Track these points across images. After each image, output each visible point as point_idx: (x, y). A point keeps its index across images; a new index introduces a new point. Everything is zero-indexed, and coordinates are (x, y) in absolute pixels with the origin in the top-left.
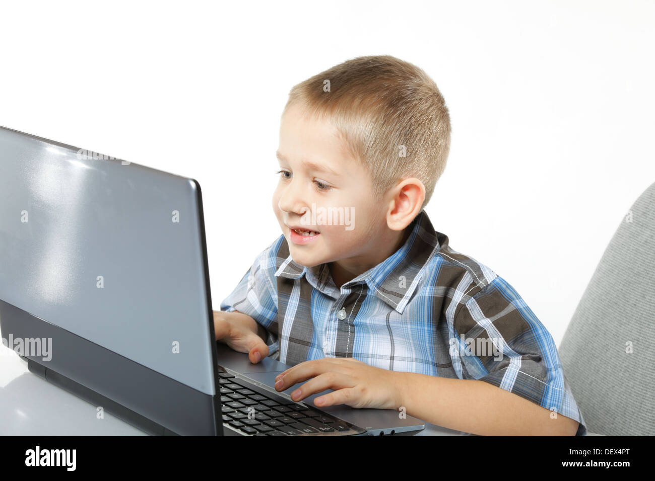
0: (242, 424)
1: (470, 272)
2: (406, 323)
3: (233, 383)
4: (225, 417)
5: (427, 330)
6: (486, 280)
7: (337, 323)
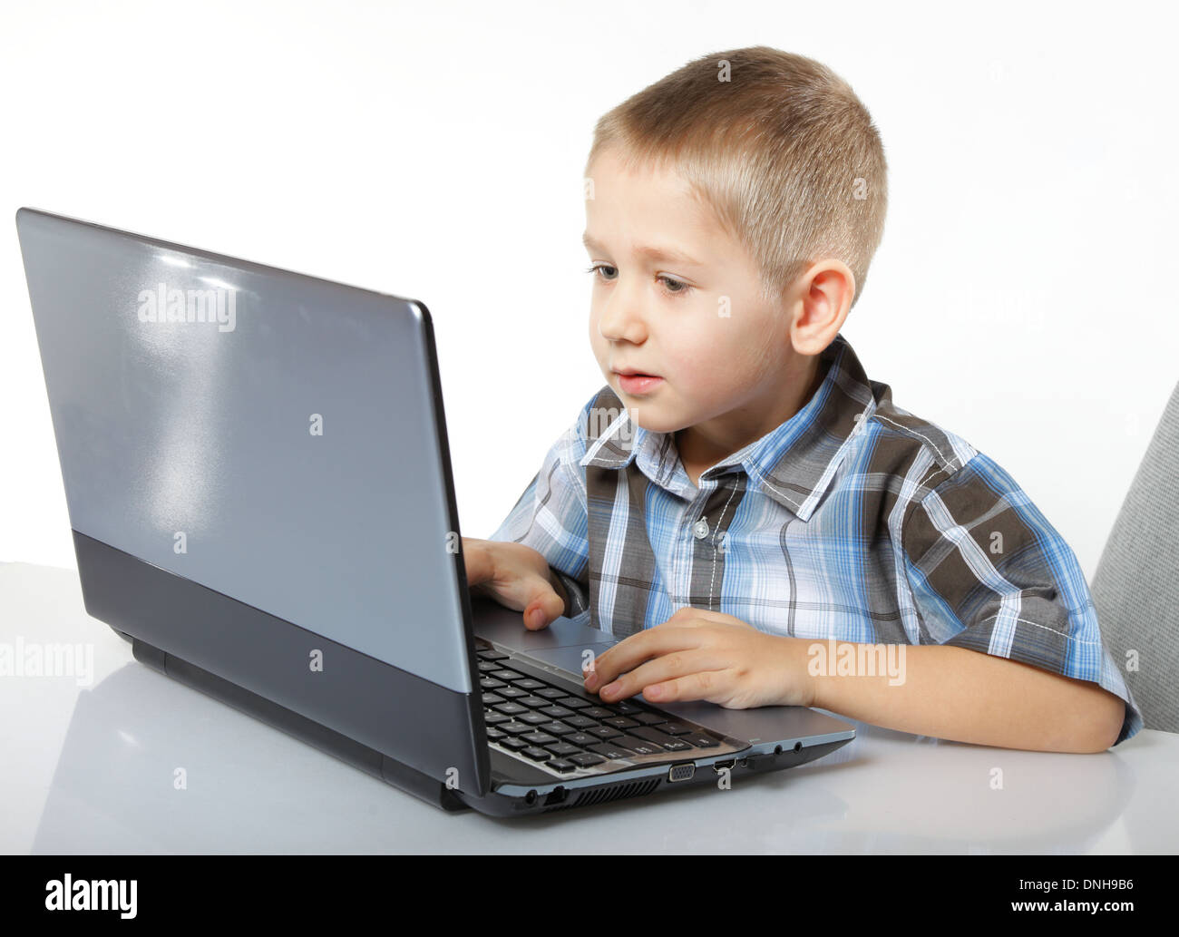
0: (523, 743)
1: (929, 446)
2: (815, 540)
3: (506, 668)
4: (492, 732)
5: (852, 552)
6: (958, 460)
7: (693, 546)
